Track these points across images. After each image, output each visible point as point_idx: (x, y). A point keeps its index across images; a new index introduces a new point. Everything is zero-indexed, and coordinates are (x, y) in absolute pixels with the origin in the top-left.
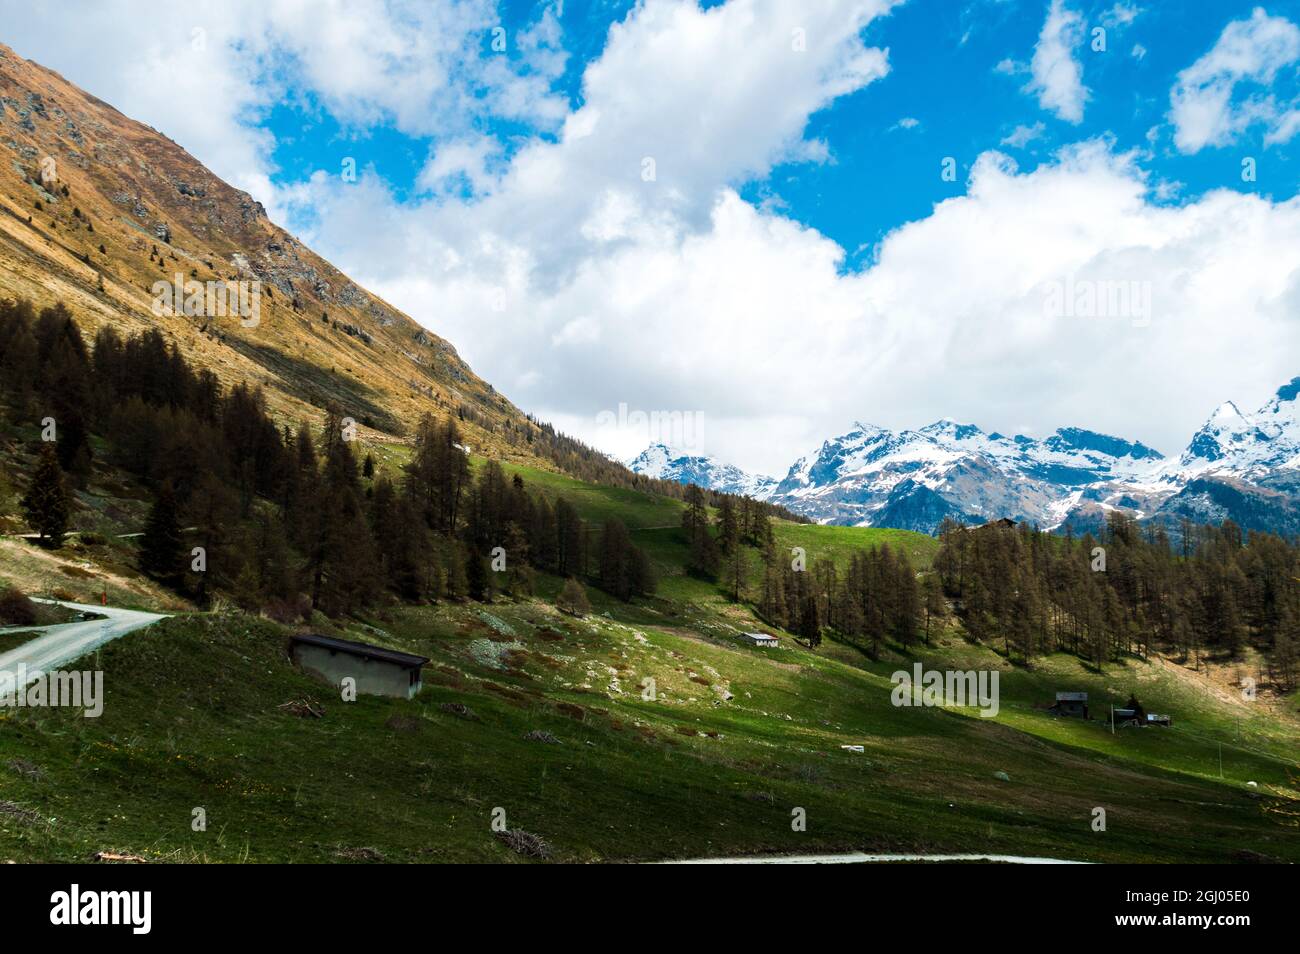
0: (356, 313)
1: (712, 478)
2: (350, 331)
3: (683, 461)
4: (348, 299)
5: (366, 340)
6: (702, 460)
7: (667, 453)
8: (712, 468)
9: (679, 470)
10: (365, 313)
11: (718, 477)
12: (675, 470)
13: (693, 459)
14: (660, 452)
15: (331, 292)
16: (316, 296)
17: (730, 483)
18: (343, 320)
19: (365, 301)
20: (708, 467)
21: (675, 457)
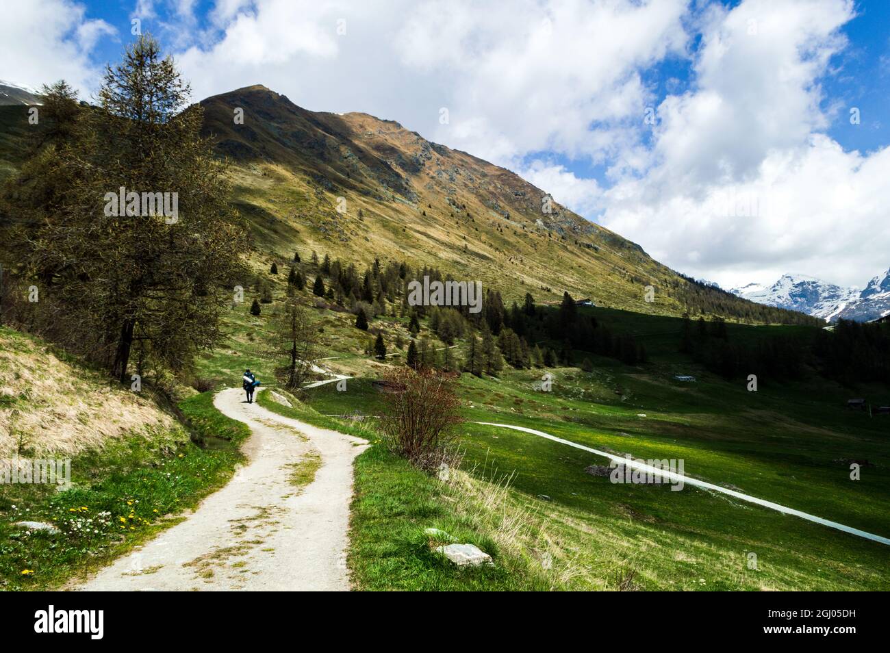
0: (593, 237)
1: (820, 292)
2: (589, 246)
3: (802, 284)
4: (589, 232)
5: (596, 249)
6: (814, 283)
7: (792, 280)
8: (820, 286)
9: (800, 289)
10: (597, 236)
11: (824, 291)
12: (798, 289)
13: (808, 283)
14: (788, 280)
15: (582, 228)
16: (573, 233)
17: (832, 293)
18: (586, 241)
19: (597, 231)
20: (818, 286)
21: (797, 282)
